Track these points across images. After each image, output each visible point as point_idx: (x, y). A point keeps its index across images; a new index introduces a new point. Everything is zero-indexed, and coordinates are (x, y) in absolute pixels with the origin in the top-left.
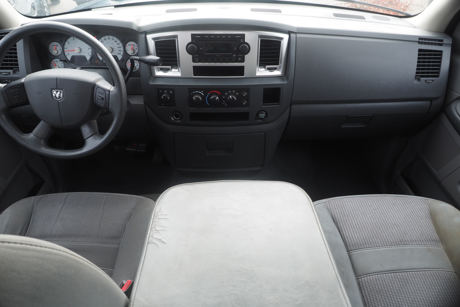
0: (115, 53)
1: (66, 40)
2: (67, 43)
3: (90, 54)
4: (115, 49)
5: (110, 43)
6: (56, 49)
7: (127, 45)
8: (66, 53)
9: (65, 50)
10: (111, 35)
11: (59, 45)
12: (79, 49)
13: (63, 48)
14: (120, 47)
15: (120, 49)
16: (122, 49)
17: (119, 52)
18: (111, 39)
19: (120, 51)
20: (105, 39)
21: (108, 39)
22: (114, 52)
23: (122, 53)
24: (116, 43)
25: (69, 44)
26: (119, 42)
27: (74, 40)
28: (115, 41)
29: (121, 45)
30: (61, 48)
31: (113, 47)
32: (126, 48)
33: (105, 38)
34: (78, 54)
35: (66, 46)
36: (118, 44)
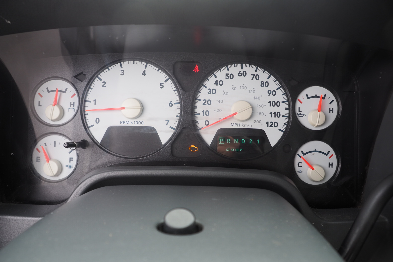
0: (259, 122)
1: (95, 76)
2: (97, 84)
3: (174, 123)
4: (259, 110)
5: (244, 88)
6: (57, 103)
7: (302, 96)
8: (90, 119)
9: (89, 106)
10: (250, 63)
11: (71, 90)
12: (138, 105)
13: (83, 101)
14: (277, 104)
15: (275, 109)
16: (283, 109)
17: (274, 119)
18: (249, 76)
19: (278, 115)
20: (229, 77)
21: (240, 74)
22: (257, 117)
23: (282, 122)
24: (265, 89)
25: (103, 86)
26: (273, 84)
27: (123, 74)
28: (263, 84)
29: (280, 96)
30: (76, 100)
31: (256, 103)
32: (298, 104)
33: (230, 73)
34: (133, 123)
35: (91, 96)
36: (270, 93)
